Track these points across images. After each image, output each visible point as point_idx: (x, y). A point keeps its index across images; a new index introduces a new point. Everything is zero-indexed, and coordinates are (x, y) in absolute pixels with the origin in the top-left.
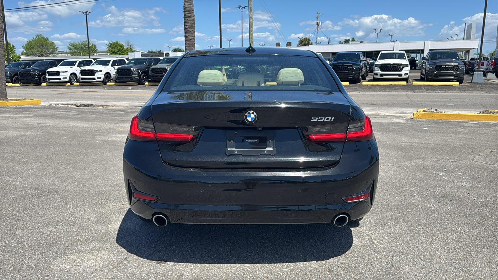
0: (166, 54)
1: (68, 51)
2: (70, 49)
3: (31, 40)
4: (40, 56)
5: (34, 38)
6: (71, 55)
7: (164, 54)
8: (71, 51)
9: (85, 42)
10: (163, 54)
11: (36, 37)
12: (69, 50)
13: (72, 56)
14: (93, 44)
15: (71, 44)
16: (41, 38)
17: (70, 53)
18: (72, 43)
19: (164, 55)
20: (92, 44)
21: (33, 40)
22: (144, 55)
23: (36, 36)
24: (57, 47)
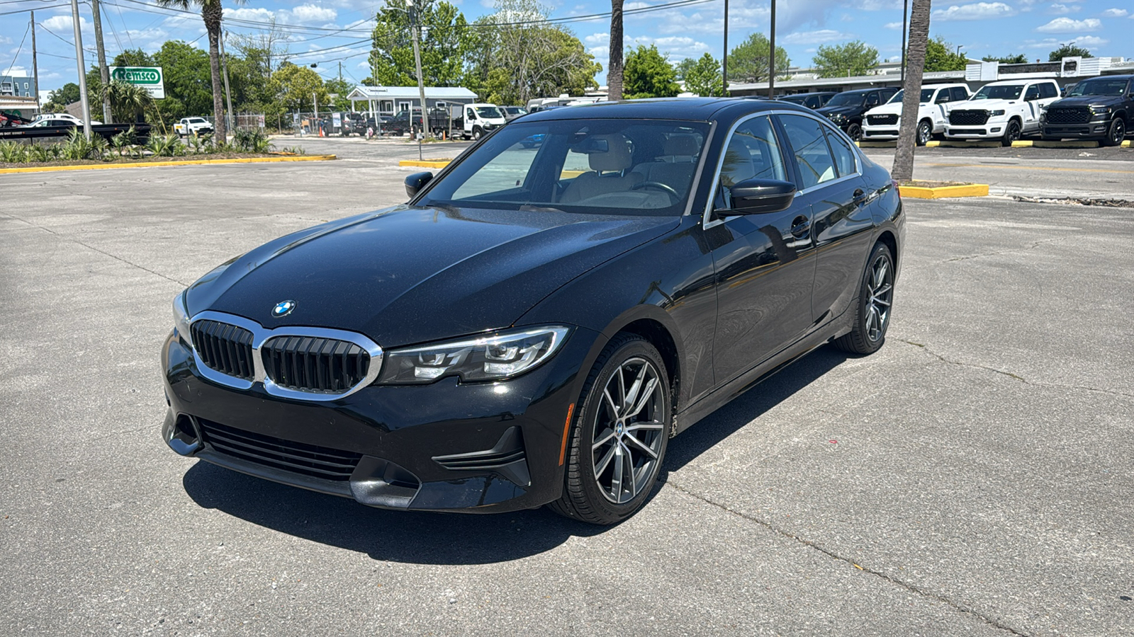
0: (1066, 63)
1: (814, 66)
2: (820, 63)
3: (739, 47)
4: (752, 82)
5: (744, 43)
6: (818, 76)
7: (1061, 63)
8: (821, 67)
9: (852, 45)
10: (1057, 66)
11: (749, 39)
12: (816, 65)
13: (821, 79)
14: (869, 49)
15: (822, 51)
16: (761, 41)
17: (818, 71)
18: (824, 48)
19: (1060, 68)
20: (867, 49)
21: (743, 46)
22: (1005, 68)
23: (751, 38)
24: (789, 60)
